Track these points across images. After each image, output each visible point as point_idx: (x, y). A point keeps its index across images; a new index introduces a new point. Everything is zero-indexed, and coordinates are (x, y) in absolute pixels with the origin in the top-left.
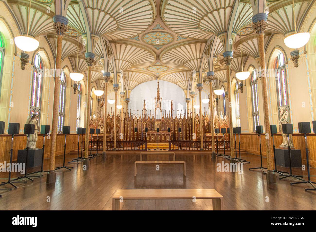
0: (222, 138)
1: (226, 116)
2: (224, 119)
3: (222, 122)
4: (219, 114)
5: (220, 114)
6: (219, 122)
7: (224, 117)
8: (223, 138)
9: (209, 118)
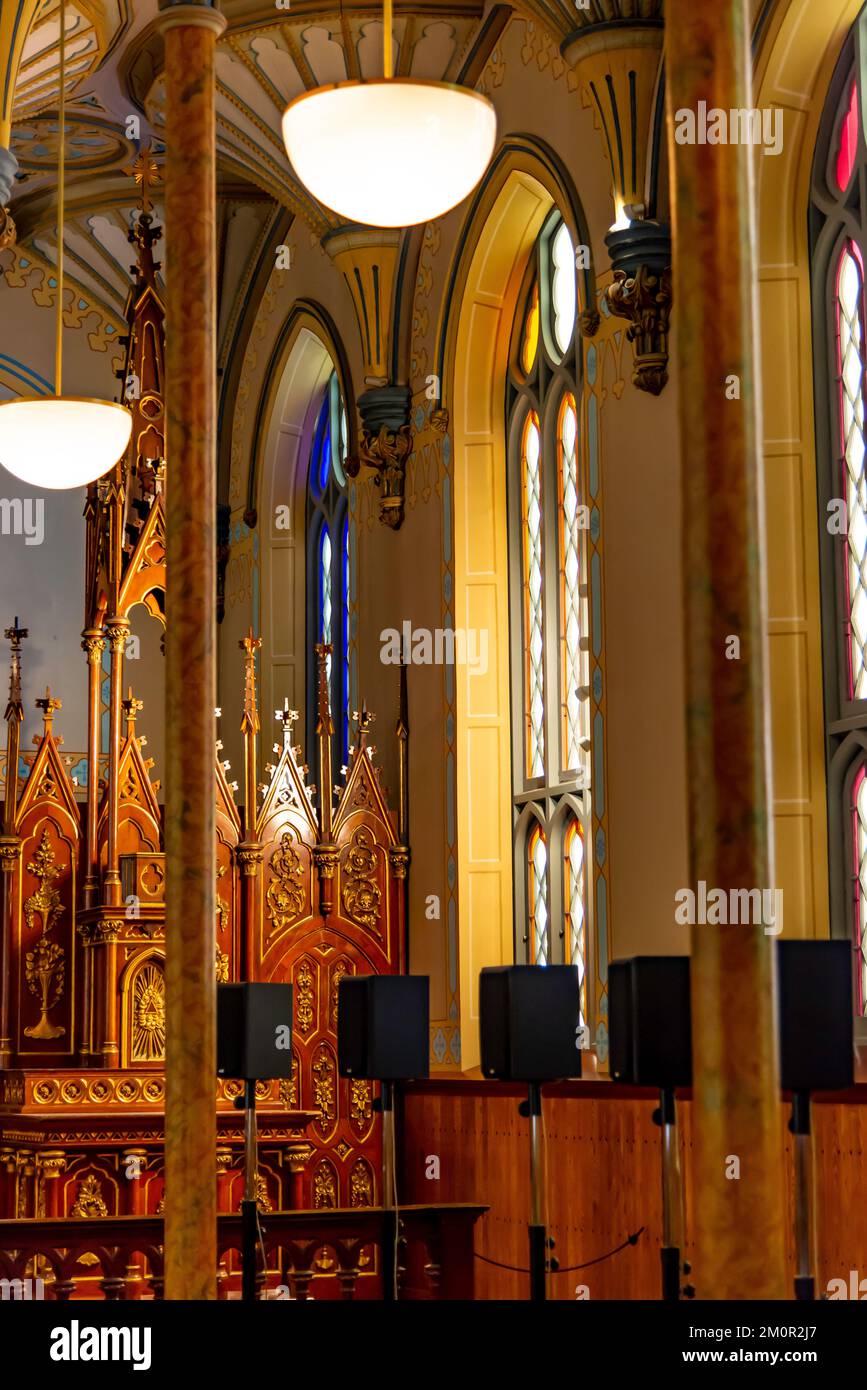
0: (284, 1147)
1: (352, 784)
2: (323, 835)
3: (289, 885)
4: (250, 745)
5: (268, 758)
6: (245, 880)
7: (321, 806)
8: (304, 1153)
9: (84, 808)
